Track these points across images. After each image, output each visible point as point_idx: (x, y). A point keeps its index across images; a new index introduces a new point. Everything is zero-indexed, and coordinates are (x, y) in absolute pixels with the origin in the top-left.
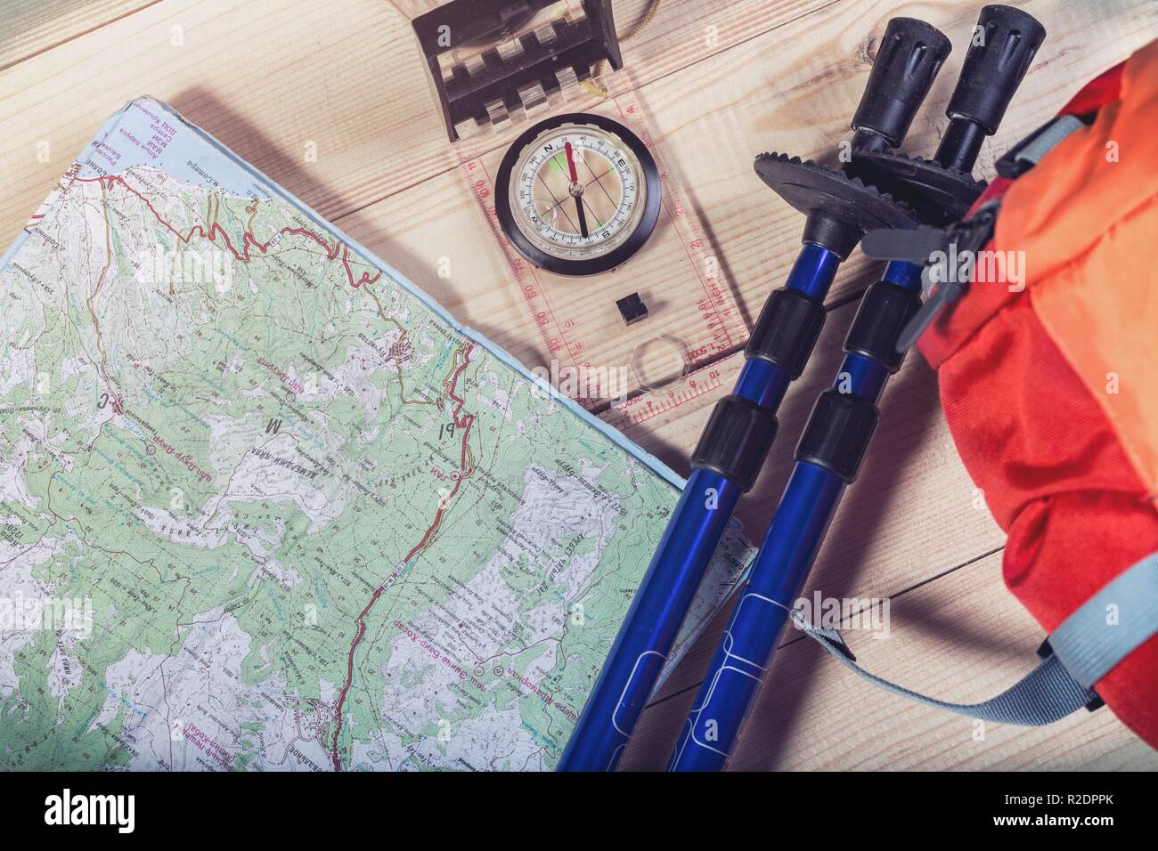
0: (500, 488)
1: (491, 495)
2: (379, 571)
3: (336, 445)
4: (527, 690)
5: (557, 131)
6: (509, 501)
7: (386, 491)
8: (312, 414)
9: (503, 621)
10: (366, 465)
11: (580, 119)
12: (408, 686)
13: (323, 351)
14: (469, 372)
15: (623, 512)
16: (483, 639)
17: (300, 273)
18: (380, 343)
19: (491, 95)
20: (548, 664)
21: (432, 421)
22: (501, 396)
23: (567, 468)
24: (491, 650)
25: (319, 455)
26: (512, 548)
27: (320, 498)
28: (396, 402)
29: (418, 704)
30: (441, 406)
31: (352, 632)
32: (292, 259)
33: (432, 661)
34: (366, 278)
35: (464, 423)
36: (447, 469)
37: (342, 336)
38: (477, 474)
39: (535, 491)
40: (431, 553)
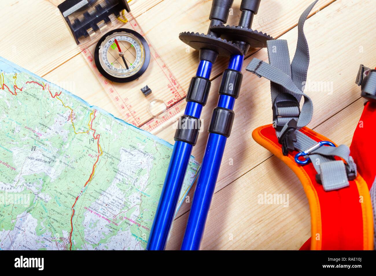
0: (112, 157)
1: (110, 160)
2: (76, 192)
3: (56, 151)
4: (132, 223)
5: (112, 36)
6: (116, 161)
7: (74, 165)
8: (46, 142)
9: (120, 201)
10: (67, 156)
11: (119, 30)
12: (92, 228)
13: (46, 121)
14: (96, 120)
15: (155, 159)
16: (115, 209)
17: (34, 96)
18: (65, 115)
19: (88, 27)
20: (137, 213)
21: (86, 138)
22: (108, 127)
23: (134, 147)
24: (118, 211)
25: (50, 156)
26: (119, 176)
27: (53, 170)
28: (73, 134)
29: (96, 233)
30: (88, 133)
31: (71, 213)
32: (31, 92)
33: (99, 218)
34: (56, 94)
35: (97, 137)
36: (94, 154)
37: (51, 114)
38: (104, 154)
39: (124, 157)
40: (93, 182)
